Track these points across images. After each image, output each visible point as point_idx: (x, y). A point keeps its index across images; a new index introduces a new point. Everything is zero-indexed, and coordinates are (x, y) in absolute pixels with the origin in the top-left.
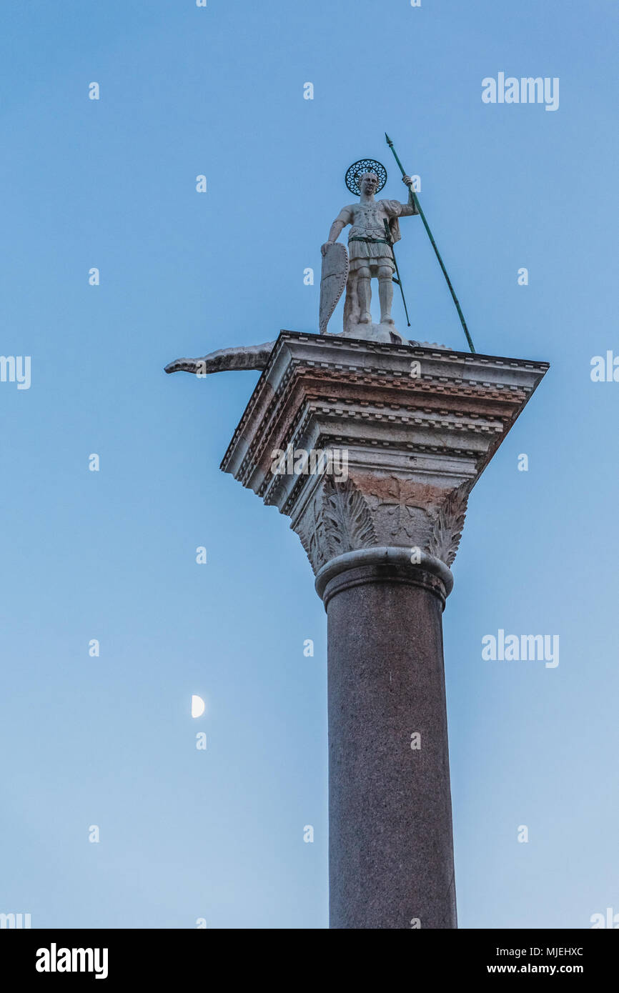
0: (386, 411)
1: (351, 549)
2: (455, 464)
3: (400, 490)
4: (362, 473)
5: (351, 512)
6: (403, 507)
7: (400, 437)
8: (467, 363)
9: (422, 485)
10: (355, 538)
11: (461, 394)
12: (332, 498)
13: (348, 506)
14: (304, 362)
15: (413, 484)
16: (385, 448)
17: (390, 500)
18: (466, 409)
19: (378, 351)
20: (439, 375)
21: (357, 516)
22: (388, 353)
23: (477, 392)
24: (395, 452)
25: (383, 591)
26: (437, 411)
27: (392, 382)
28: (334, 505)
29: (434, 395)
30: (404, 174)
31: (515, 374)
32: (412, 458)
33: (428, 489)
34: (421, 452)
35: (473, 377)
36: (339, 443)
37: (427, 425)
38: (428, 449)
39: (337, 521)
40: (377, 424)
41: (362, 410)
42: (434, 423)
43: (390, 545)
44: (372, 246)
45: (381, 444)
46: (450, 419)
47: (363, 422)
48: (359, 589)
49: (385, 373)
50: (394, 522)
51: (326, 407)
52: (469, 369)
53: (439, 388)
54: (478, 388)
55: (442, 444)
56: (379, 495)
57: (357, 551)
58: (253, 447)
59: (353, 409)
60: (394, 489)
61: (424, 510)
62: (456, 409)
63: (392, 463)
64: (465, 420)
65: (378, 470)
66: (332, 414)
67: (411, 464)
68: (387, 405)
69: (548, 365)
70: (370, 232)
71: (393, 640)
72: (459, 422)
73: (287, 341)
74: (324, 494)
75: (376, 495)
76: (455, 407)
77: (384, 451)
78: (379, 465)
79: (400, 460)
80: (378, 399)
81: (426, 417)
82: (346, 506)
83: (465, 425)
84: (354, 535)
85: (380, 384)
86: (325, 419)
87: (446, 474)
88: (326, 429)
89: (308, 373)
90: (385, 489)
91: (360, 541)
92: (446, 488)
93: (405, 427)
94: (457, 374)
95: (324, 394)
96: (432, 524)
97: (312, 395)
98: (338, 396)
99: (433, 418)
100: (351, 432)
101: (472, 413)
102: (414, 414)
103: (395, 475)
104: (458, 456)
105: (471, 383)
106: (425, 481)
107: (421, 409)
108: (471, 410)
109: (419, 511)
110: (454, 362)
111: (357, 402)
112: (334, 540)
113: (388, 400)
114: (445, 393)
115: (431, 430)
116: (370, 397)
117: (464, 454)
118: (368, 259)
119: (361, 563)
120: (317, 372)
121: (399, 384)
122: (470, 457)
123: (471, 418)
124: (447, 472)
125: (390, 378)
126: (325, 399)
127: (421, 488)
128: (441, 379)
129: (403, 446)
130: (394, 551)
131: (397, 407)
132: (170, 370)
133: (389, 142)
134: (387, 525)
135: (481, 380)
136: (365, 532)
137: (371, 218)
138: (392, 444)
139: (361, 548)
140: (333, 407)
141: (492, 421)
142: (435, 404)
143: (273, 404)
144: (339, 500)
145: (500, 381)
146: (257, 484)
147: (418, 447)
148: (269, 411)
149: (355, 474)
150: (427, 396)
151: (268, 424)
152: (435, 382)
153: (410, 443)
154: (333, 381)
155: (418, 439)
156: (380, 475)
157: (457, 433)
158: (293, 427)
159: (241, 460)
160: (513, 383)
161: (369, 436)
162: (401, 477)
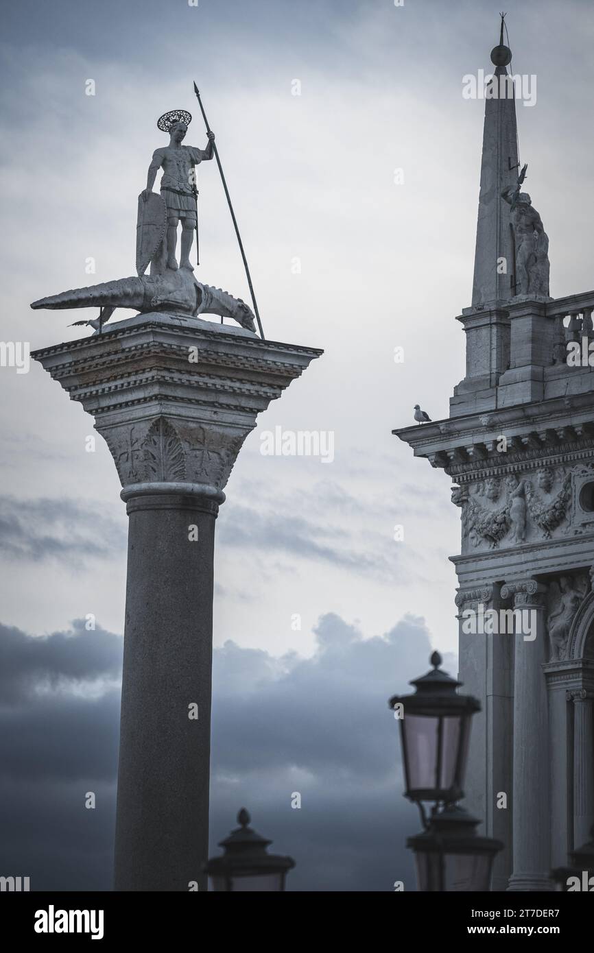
0: (206, 379)
1: (165, 480)
2: (243, 418)
3: (205, 438)
4: (181, 423)
5: (169, 452)
6: (205, 452)
7: (211, 398)
8: (270, 349)
9: (219, 433)
10: (169, 472)
11: (260, 370)
12: (155, 438)
13: (168, 447)
14: (161, 344)
15: (214, 433)
16: (200, 405)
17: (197, 447)
18: (260, 380)
19: (212, 338)
20: (248, 356)
21: (174, 456)
22: (219, 340)
23: (270, 368)
24: (205, 408)
26: (241, 381)
27: (216, 360)
28: (155, 443)
29: (242, 370)
31: (298, 356)
32: (215, 412)
33: (223, 436)
34: (222, 408)
35: (270, 358)
36: (170, 400)
37: (231, 391)
38: (228, 407)
39: (155, 456)
40: (198, 388)
41: (191, 378)
42: (236, 389)
43: (194, 481)
44: (183, 198)
45: (198, 402)
46: (248, 386)
47: (190, 386)
48: (167, 512)
49: (212, 353)
50: (199, 464)
51: (167, 376)
52: (269, 352)
53: (246, 366)
54: (272, 365)
55: (238, 404)
56: (191, 442)
57: (169, 484)
58: (76, 362)
59: (185, 378)
60: (201, 436)
61: (219, 454)
62: (254, 380)
63: (202, 416)
64: (257, 387)
65: (192, 421)
66: (170, 380)
67: (215, 417)
68: (209, 375)
69: (321, 351)
72: (253, 389)
73: (154, 330)
74: (148, 432)
75: (189, 442)
76: (253, 378)
77: (200, 407)
78: (193, 418)
79: (207, 414)
81: (232, 384)
82: (165, 447)
83: (257, 391)
84: (168, 470)
85: (208, 360)
86: (162, 383)
87: (236, 426)
88: (163, 390)
89: (162, 351)
90: (194, 436)
91: (172, 476)
92: (234, 436)
93: (217, 391)
94: (260, 355)
95: (168, 366)
96: (223, 465)
97: (161, 367)
98: (177, 368)
99: (237, 385)
100: (179, 393)
101: (264, 383)
102: (224, 382)
103: (204, 426)
104: (247, 411)
105: (268, 362)
106: (220, 430)
107: (231, 379)
108: (263, 381)
109: (215, 455)
110: (262, 347)
111: (189, 373)
112: (151, 469)
113: (210, 373)
114: (250, 369)
115: (234, 393)
118: (179, 210)
119: (172, 493)
120: (168, 351)
121: (221, 362)
123: (262, 386)
124: (238, 424)
125: (214, 356)
126: (168, 370)
127: (218, 436)
128: (249, 359)
129: (212, 404)
130: (197, 487)
131: (214, 377)
133: (197, 91)
134: (194, 466)
135: (275, 360)
136: (177, 469)
138: (204, 402)
139: (171, 481)
140: (173, 375)
141: (275, 388)
142: (240, 376)
143: (116, 353)
144: (161, 441)
145: (287, 361)
146: (68, 383)
147: (221, 404)
148: (109, 354)
149: (176, 424)
150: (236, 370)
151: (104, 360)
152: (244, 361)
153: (217, 402)
154: (177, 357)
155: (223, 399)
156: (192, 425)
157: (250, 396)
158: (129, 374)
159: (59, 363)
160: (296, 363)
161: (191, 396)
162: (206, 427)
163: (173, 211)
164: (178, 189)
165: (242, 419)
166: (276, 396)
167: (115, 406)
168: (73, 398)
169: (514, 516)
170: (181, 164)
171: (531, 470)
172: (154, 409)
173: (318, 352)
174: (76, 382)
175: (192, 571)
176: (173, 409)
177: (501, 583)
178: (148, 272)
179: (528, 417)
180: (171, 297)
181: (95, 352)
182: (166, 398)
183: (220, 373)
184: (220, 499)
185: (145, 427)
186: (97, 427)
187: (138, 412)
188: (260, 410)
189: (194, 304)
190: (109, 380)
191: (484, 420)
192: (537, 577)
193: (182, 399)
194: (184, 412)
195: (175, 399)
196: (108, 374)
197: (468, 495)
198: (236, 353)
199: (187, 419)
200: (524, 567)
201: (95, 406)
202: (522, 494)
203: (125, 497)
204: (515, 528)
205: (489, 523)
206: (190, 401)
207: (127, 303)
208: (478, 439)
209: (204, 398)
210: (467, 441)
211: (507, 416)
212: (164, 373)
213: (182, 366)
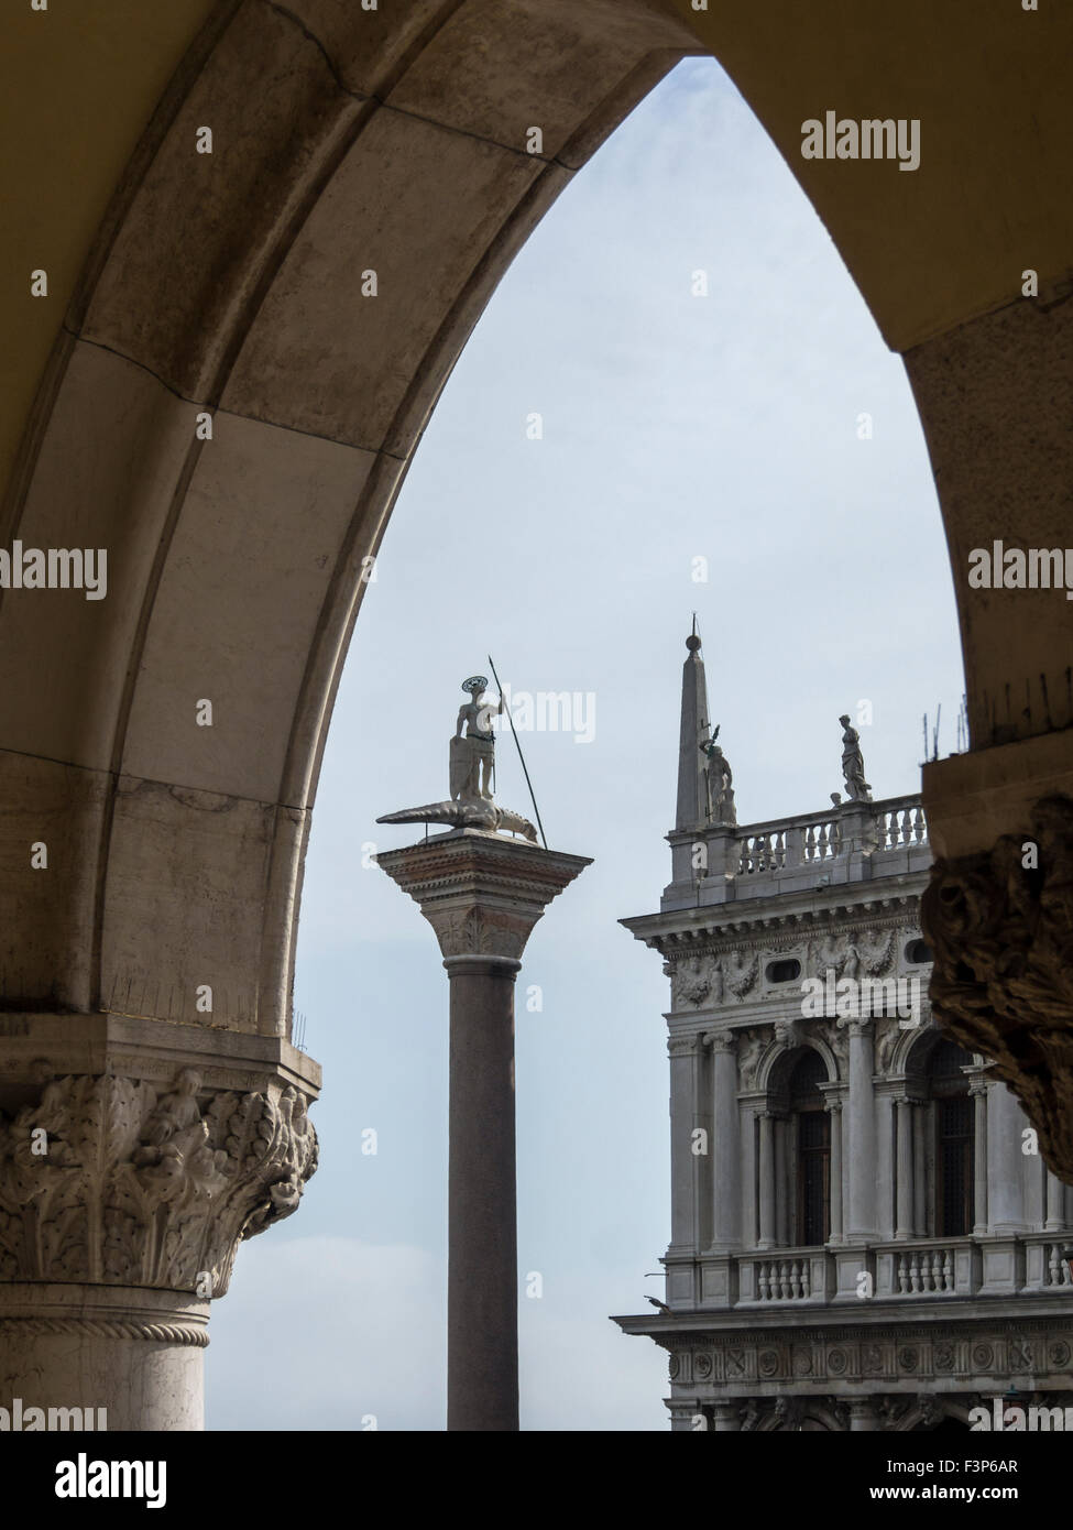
1: (478, 953)
2: (535, 908)
3: (508, 923)
4: (490, 911)
5: (481, 932)
6: (507, 933)
7: (512, 893)
10: (481, 948)
11: (547, 873)
12: (470, 922)
13: (480, 929)
14: (477, 852)
17: (502, 929)
18: (547, 880)
19: (506, 848)
20: (539, 862)
21: (485, 935)
22: (510, 849)
23: (554, 872)
24: (507, 900)
26: (533, 880)
28: (471, 926)
31: (575, 864)
32: (514, 904)
33: (521, 921)
34: (520, 900)
36: (483, 894)
37: (526, 888)
38: (524, 900)
39: (471, 935)
40: (503, 885)
41: (497, 878)
42: (530, 886)
43: (499, 954)
44: (484, 743)
45: (502, 896)
46: (540, 885)
47: (497, 884)
48: (480, 977)
50: (503, 941)
51: (481, 875)
52: (555, 860)
53: (539, 869)
54: (556, 870)
55: (532, 898)
56: (497, 925)
57: (482, 956)
58: (408, 863)
59: (494, 877)
60: (504, 921)
61: (516, 934)
62: (542, 880)
63: (506, 906)
64: (545, 886)
65: (498, 910)
67: (515, 907)
69: (593, 860)
72: (542, 886)
74: (465, 917)
77: (504, 899)
78: (498, 907)
79: (509, 904)
80: (507, 872)
81: (527, 883)
82: (478, 928)
83: (545, 888)
84: (481, 946)
85: (511, 864)
86: (477, 881)
88: (477, 886)
89: (479, 857)
90: (500, 921)
91: (484, 950)
92: (527, 921)
93: (516, 888)
94: (548, 862)
95: (482, 869)
96: (519, 942)
97: (476, 869)
98: (489, 870)
99: (530, 883)
100: (489, 889)
102: (521, 881)
103: (505, 914)
104: (537, 903)
105: (555, 866)
106: (517, 917)
107: (527, 879)
108: (549, 881)
109: (515, 936)
111: (496, 873)
112: (467, 944)
114: (539, 872)
115: (529, 890)
116: (504, 871)
119: (484, 963)
120: (483, 857)
121: (520, 865)
123: (549, 884)
124: (530, 913)
125: (516, 861)
126: (481, 871)
127: (515, 921)
128: (541, 864)
129: (512, 897)
130: (503, 959)
131: (515, 877)
132: (380, 821)
134: (500, 942)
135: (558, 866)
136: (487, 945)
138: (507, 896)
139: (483, 954)
140: (485, 875)
142: (533, 877)
143: (441, 857)
144: (475, 924)
145: (568, 867)
146: (401, 879)
147: (519, 898)
148: (435, 858)
149: (488, 912)
150: (531, 872)
151: (431, 862)
153: (516, 896)
154: (489, 862)
155: (521, 894)
156: (498, 913)
157: (540, 892)
158: (451, 874)
159: (393, 864)
160: (574, 868)
161: (497, 891)
162: (508, 914)
163: (476, 752)
164: (479, 735)
165: (533, 908)
166: (559, 893)
167: (438, 897)
168: (404, 890)
169: (715, 985)
171: (726, 952)
172: (471, 900)
173: (589, 861)
174: (407, 879)
176: (485, 900)
177: (704, 1034)
178: (458, 798)
179: (727, 912)
180: (477, 816)
181: (423, 857)
182: (479, 892)
183: (519, 875)
184: (518, 967)
185: (463, 914)
186: (423, 913)
187: (456, 902)
188: (547, 903)
189: (494, 823)
190: (433, 878)
191: (692, 914)
192: (732, 1030)
193: (491, 893)
194: (491, 902)
195: (487, 893)
196: (433, 873)
197: (676, 969)
198: (531, 860)
199: (495, 908)
200: (722, 1022)
201: (422, 897)
202: (720, 969)
203: (447, 965)
204: (715, 994)
205: (694, 990)
206: (496, 894)
207: (446, 820)
208: (686, 928)
209: (507, 893)
210: (678, 930)
211: (709, 911)
212: (478, 874)
213: (492, 869)
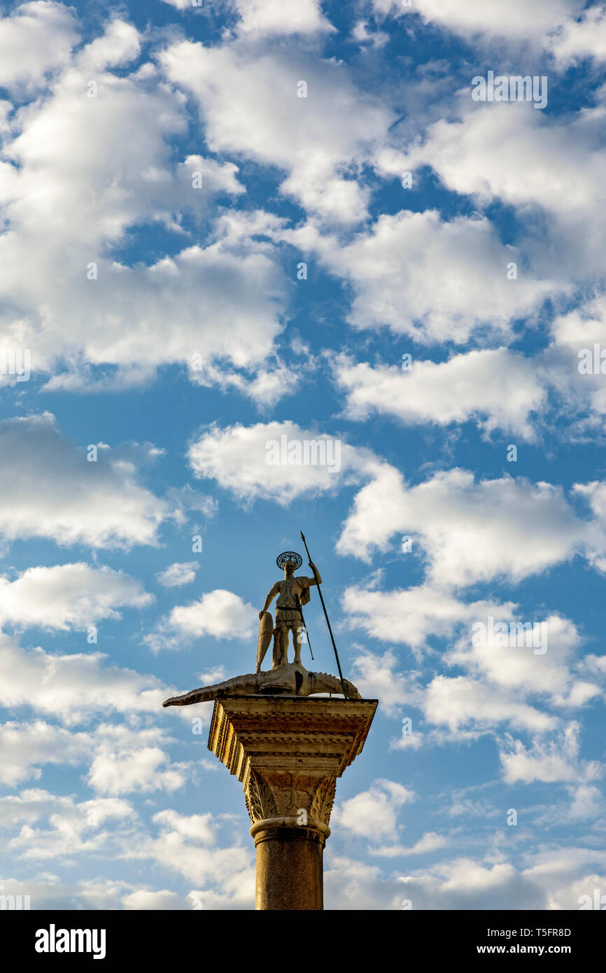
0: (282, 735)
1: (265, 817)
2: (326, 762)
3: (292, 781)
4: (270, 772)
5: (265, 796)
6: (294, 792)
7: (292, 749)
8: (329, 704)
9: (306, 776)
10: (267, 811)
11: (326, 722)
12: (254, 786)
13: (263, 793)
14: (231, 712)
15: (301, 776)
16: (284, 756)
17: (286, 788)
18: (330, 730)
19: (274, 702)
20: (312, 712)
21: (268, 799)
22: (281, 703)
23: (336, 720)
24: (289, 758)
25: (282, 843)
26: (313, 733)
27: (284, 719)
28: (255, 790)
29: (311, 724)
30: (310, 560)
31: (359, 707)
32: (300, 761)
33: (310, 778)
34: (305, 756)
35: (334, 712)
36: (256, 755)
37: (307, 741)
38: (310, 755)
39: (257, 800)
40: (277, 743)
41: (268, 736)
42: (311, 740)
43: (286, 815)
44: (289, 612)
45: (281, 754)
46: (321, 736)
49: (279, 713)
50: (289, 801)
51: (246, 736)
52: (330, 707)
53: (313, 720)
54: (338, 717)
55: (317, 751)
56: (280, 785)
57: (267, 820)
59: (263, 736)
60: (289, 780)
61: (307, 792)
62: (324, 731)
63: (288, 765)
64: (330, 736)
65: (279, 769)
66: (250, 740)
67: (301, 764)
68: (282, 732)
69: (377, 701)
70: (288, 603)
71: (287, 874)
72: (326, 737)
74: (249, 784)
75: (278, 786)
76: (323, 729)
77: (283, 758)
78: (280, 767)
79: (294, 760)
80: (276, 728)
81: (307, 736)
82: (261, 792)
83: (330, 739)
84: (267, 809)
85: (277, 720)
86: (246, 743)
87: (321, 769)
88: (247, 748)
89: (234, 718)
90: (283, 781)
91: (269, 813)
92: (321, 777)
93: (295, 743)
94: (323, 709)
95: (244, 729)
97: (238, 730)
98: (252, 729)
99: (311, 736)
100: (262, 748)
102: (299, 735)
103: (290, 772)
104: (328, 757)
105: (332, 715)
106: (308, 774)
107: (304, 732)
108: (333, 731)
109: (305, 793)
110: (321, 704)
111: (265, 732)
112: (257, 811)
113: (283, 729)
114: (317, 722)
115: (311, 743)
116: (271, 728)
117: (331, 755)
118: (286, 621)
119: (270, 827)
120: (238, 716)
121: (288, 720)
122: (335, 757)
123: (333, 735)
124: (321, 767)
125: (282, 716)
126: (245, 731)
127: (305, 778)
128: (314, 714)
129: (295, 754)
130: (288, 819)
131: (287, 732)
133: (303, 537)
134: (285, 803)
135: (339, 713)
136: (273, 808)
137: (289, 592)
138: (288, 754)
139: (270, 817)
140: (251, 735)
141: (347, 736)
142: (311, 729)
147: (303, 754)
150: (306, 725)
152: (310, 716)
153: (298, 752)
154: (249, 721)
155: (303, 749)
156: (280, 772)
157: (326, 744)
158: (233, 742)
161: (273, 751)
162: (293, 773)
163: (281, 623)
164: (284, 606)
170: (288, 589)
172: (248, 765)
175: (289, 884)
176: (261, 762)
180: (274, 683)
182: (251, 754)
189: (294, 686)
193: (266, 753)
194: (270, 763)
195: (260, 753)
198: (300, 711)
199: (275, 768)
206: (273, 754)
209: (285, 750)
212: (244, 735)
213: (257, 727)
